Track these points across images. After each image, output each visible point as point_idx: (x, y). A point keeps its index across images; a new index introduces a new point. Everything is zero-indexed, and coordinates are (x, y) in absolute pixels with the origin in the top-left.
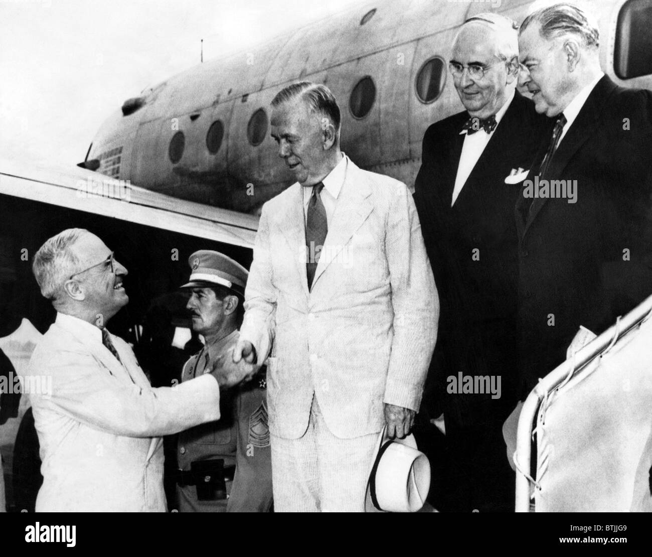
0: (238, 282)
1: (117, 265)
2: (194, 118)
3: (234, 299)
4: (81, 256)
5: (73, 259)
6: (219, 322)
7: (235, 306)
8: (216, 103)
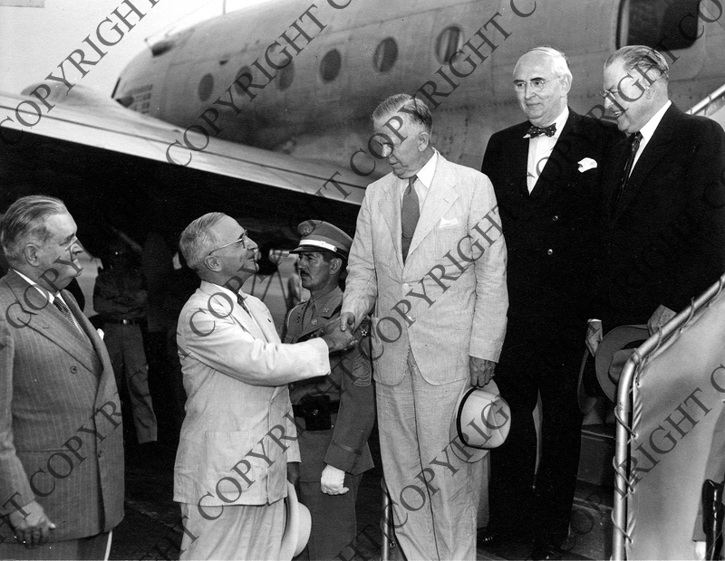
0: (342, 247)
1: (248, 241)
2: (223, 63)
3: (338, 262)
4: (219, 236)
5: (213, 239)
6: (324, 282)
7: (339, 268)
8: (244, 51)
